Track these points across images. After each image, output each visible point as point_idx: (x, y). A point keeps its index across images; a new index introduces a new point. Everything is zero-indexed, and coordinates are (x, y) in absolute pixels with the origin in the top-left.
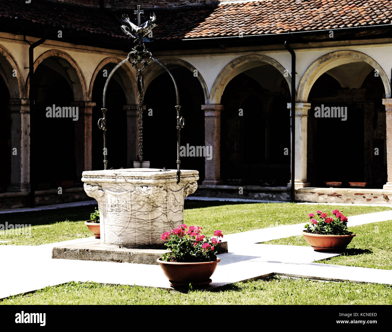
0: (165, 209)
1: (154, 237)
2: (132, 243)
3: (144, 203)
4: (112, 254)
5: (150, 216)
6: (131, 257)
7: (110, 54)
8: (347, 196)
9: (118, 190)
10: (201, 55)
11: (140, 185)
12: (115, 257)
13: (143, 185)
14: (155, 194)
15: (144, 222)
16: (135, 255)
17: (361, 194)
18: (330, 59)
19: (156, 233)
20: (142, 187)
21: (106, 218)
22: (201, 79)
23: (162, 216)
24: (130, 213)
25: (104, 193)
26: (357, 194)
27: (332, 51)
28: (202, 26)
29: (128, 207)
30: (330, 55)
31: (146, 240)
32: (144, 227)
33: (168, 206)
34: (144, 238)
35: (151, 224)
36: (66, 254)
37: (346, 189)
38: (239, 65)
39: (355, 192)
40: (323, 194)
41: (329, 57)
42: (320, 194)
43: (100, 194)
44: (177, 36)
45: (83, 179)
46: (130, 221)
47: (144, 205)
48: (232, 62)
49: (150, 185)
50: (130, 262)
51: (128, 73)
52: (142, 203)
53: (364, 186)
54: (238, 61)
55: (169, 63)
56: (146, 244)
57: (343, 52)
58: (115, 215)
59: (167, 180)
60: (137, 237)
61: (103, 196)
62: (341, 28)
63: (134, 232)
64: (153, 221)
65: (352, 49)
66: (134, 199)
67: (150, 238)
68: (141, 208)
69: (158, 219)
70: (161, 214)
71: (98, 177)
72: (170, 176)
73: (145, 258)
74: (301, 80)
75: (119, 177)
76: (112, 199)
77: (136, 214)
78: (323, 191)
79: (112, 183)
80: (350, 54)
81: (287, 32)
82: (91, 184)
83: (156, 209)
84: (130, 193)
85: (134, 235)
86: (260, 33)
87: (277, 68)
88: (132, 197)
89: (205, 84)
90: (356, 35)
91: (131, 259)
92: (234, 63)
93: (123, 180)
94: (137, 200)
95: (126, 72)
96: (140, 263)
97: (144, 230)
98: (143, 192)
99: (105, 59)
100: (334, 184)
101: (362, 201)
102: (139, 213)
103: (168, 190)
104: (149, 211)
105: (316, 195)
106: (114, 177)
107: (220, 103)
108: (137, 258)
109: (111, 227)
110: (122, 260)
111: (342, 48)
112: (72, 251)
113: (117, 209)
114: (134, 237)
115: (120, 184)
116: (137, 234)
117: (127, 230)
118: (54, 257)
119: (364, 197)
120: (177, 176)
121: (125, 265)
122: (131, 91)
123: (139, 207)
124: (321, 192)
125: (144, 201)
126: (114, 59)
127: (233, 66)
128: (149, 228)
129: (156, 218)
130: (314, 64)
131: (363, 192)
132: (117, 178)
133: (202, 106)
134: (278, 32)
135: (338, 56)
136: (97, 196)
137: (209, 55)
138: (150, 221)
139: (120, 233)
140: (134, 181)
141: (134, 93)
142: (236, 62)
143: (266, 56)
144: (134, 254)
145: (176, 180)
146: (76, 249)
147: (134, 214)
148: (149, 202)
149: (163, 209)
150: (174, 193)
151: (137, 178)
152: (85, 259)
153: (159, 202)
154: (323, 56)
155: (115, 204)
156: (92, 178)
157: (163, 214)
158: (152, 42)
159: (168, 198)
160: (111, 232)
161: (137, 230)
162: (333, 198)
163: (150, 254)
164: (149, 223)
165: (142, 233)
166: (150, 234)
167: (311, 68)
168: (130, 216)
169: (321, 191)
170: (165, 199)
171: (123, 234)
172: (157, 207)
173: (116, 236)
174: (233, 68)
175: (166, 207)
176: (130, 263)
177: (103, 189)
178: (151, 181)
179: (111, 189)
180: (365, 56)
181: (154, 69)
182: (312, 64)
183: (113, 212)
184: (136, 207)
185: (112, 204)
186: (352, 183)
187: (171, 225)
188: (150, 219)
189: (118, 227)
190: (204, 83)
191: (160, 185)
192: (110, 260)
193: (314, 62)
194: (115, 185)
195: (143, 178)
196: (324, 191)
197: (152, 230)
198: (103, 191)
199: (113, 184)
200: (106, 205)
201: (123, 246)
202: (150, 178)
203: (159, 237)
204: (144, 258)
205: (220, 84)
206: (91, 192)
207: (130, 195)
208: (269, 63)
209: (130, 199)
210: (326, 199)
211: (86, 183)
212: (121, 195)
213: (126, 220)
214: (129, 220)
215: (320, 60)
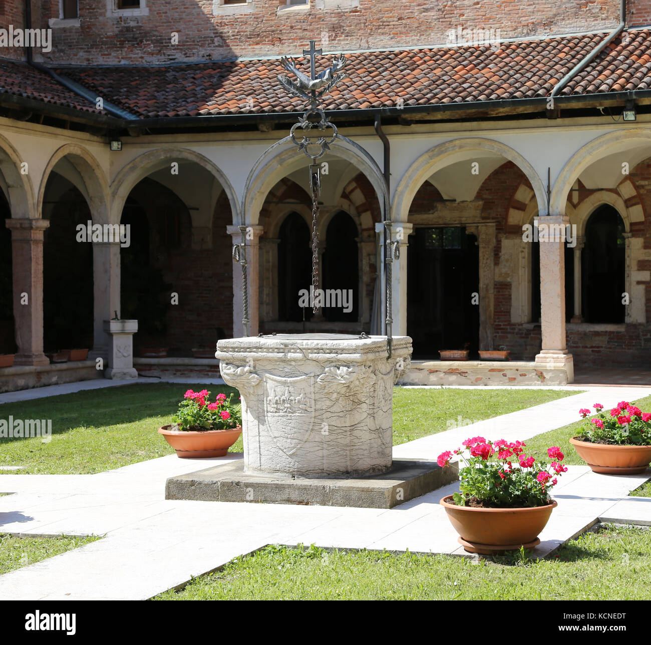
0: (371, 407)
1: (355, 458)
2: (316, 468)
3: (339, 396)
4: (287, 490)
5: (348, 419)
6: (327, 494)
7: (70, 138)
8: (476, 373)
9: (287, 374)
10: (225, 142)
11: (334, 364)
12: (295, 495)
13: (340, 364)
14: (361, 380)
15: (338, 431)
16: (334, 491)
17: (500, 370)
18: (446, 152)
19: (358, 449)
20: (339, 368)
21: (263, 425)
22: (227, 183)
23: (368, 420)
24: (313, 414)
25: (260, 379)
26: (492, 370)
27: (450, 139)
28: (222, 95)
29: (308, 404)
30: (447, 145)
31: (342, 464)
32: (339, 440)
33: (376, 401)
34: (337, 459)
35: (349, 433)
36: (194, 490)
37: (475, 363)
38: (291, 160)
39: (490, 366)
40: (437, 371)
41: (446, 149)
42: (432, 372)
43: (254, 382)
44: (184, 109)
45: (218, 354)
46: (312, 430)
47: (337, 400)
48: (279, 155)
49: (355, 364)
50: (323, 503)
51: (97, 172)
52: (335, 395)
53: (504, 357)
54: (290, 153)
55: (168, 155)
56: (342, 469)
57: (468, 141)
58: (284, 419)
59: (377, 354)
60: (325, 458)
61: (258, 384)
62: (468, 101)
63: (317, 448)
64: (352, 428)
65: (483, 136)
66: (321, 389)
67: (348, 459)
68: (332, 406)
69: (362, 424)
70: (365, 415)
71: (248, 350)
72: (380, 347)
73: (354, 495)
74: (398, 186)
75: (292, 351)
76: (278, 389)
77: (324, 416)
78: (436, 366)
79: (276, 361)
80: (480, 144)
81: (378, 106)
82: (235, 363)
83: (358, 406)
84: (312, 378)
85: (320, 453)
86: (331, 107)
87: (357, 166)
88: (316, 385)
89: (232, 190)
90: (492, 113)
91: (325, 498)
92: (283, 157)
93: (299, 355)
94: (326, 391)
95: (94, 170)
96: (345, 506)
97: (337, 445)
98: (340, 378)
99: (62, 146)
100: (453, 354)
101: (501, 381)
102: (328, 414)
103: (377, 372)
104: (347, 411)
105: (425, 372)
106: (282, 350)
107: (257, 222)
108: (338, 496)
109: (275, 440)
110: (308, 500)
111: (468, 134)
112: (206, 485)
113: (288, 408)
114: (319, 457)
115: (293, 363)
116: (325, 452)
117: (307, 445)
118: (169, 496)
119: (505, 375)
120: (388, 348)
121: (316, 510)
122: (101, 202)
123: (328, 403)
124: (433, 368)
125: (338, 393)
126: (76, 148)
127: (281, 162)
128: (347, 441)
129: (359, 423)
130: (421, 159)
131: (502, 366)
132: (286, 351)
133: (228, 227)
134: (363, 107)
135: (461, 147)
136: (246, 384)
137: (240, 143)
138: (348, 429)
139: (294, 450)
140: (321, 356)
141: (105, 205)
142: (286, 156)
143: (339, 146)
144: (333, 489)
145: (386, 354)
146: (214, 482)
147: (320, 417)
148: (347, 395)
149: (369, 407)
150: (385, 377)
151: (328, 351)
152: (232, 500)
153: (363, 394)
154: (436, 147)
155: (283, 398)
156: (237, 352)
157: (369, 416)
158: (141, 120)
159: (376, 387)
160: (273, 450)
161: (325, 446)
162: (453, 378)
163: (363, 488)
164: (346, 431)
165: (334, 450)
166: (348, 452)
167: (415, 166)
168: (312, 420)
169: (434, 365)
170: (372, 389)
171: (299, 452)
172: (360, 403)
173: (285, 456)
174: (281, 165)
175: (374, 403)
176: (325, 505)
177: (258, 372)
178: (356, 356)
179: (274, 372)
180: (505, 147)
181: (142, 166)
182: (417, 159)
183: (279, 412)
184: (323, 404)
185: (277, 398)
186: (484, 352)
187: (381, 435)
188: (348, 424)
189: (289, 440)
190: (230, 190)
191: (368, 363)
192: (284, 500)
193: (421, 156)
194: (282, 364)
195: (339, 351)
196: (439, 366)
197: (351, 445)
198: (258, 375)
199: (278, 363)
200: (265, 401)
201: (300, 475)
202: (355, 351)
203: (363, 457)
204: (353, 497)
205: (258, 192)
206: (235, 378)
207: (312, 382)
208: (344, 157)
209: (312, 389)
210: (442, 378)
211: (225, 362)
212: (295, 382)
213: (305, 427)
214: (311, 427)
215: (430, 154)
